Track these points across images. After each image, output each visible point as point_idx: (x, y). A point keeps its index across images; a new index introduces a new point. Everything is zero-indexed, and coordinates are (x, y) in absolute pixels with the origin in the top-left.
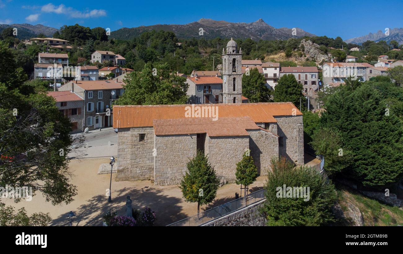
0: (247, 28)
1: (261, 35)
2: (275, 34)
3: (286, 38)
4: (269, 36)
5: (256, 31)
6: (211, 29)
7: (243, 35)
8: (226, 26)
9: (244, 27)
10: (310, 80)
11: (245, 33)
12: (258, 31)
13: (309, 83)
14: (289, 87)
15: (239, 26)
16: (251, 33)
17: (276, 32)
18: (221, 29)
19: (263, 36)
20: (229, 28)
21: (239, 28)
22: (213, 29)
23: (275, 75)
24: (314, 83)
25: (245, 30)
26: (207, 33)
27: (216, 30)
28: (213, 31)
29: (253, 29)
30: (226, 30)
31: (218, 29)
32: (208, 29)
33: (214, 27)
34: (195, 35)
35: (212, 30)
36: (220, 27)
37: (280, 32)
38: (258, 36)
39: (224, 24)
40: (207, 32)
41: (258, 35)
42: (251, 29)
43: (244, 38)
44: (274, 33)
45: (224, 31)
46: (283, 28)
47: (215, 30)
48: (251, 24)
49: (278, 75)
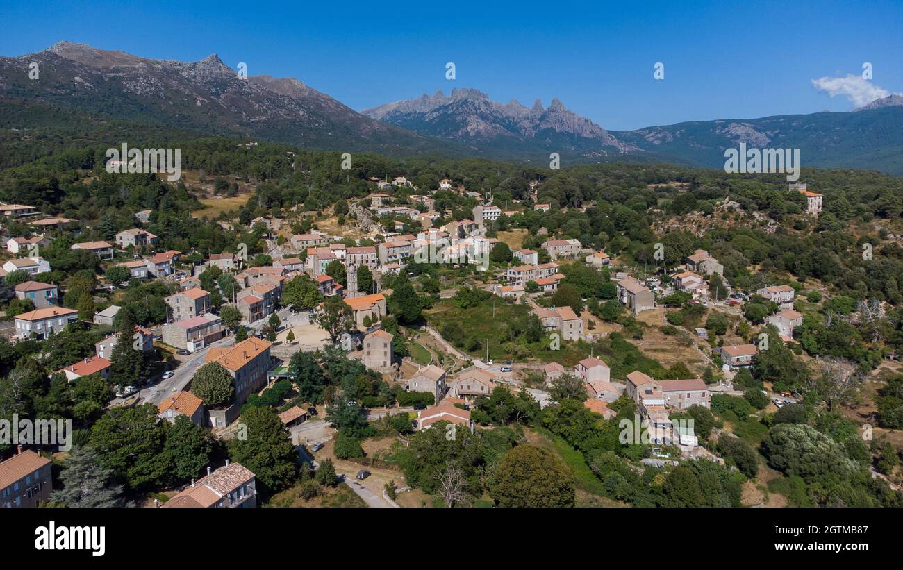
0: (185, 74)
1: (218, 94)
2: (248, 94)
3: (274, 103)
4: (235, 96)
5: (206, 83)
6: (94, 72)
7: (177, 91)
8: (135, 69)
9: (176, 72)
10: (370, 259)
11: (182, 88)
12: (209, 82)
13: (370, 262)
14: (364, 275)
15: (164, 69)
16: (195, 88)
17: (250, 88)
18: (121, 74)
19: (223, 96)
20: (141, 75)
21: (165, 73)
22: (99, 73)
23: (342, 256)
24: (373, 261)
25: (181, 79)
26: (87, 84)
27: (108, 75)
28: (100, 77)
29: (198, 79)
30: (134, 78)
31: (112, 75)
32: (85, 71)
33: (100, 67)
34: (57, 88)
35: (97, 74)
36: (116, 70)
37: (258, 87)
38: (212, 97)
39: (125, 61)
40: (86, 80)
41: (212, 94)
42: (195, 77)
43: (183, 101)
44: (246, 90)
45: (131, 79)
46: (263, 77)
47: (106, 76)
48: (194, 67)
49: (345, 256)
